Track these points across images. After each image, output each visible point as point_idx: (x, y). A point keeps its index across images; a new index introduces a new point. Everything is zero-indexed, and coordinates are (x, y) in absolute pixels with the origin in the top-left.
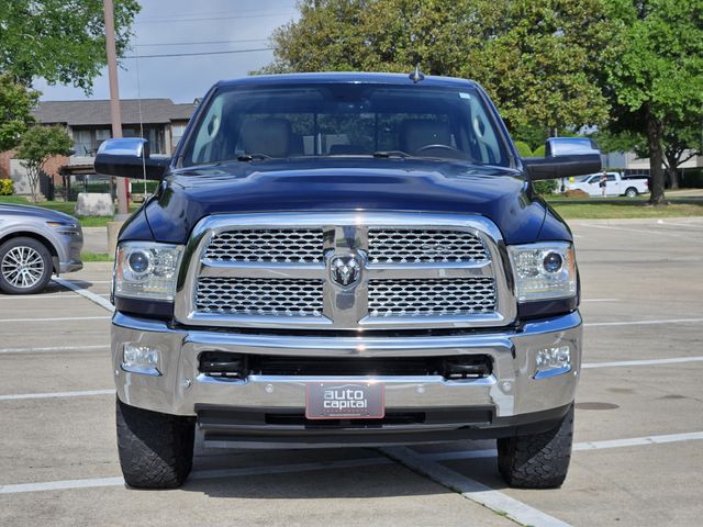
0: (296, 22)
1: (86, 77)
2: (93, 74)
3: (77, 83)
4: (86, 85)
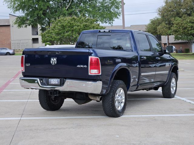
0: (164, 6)
1: (111, 21)
2: (113, 21)
3: (109, 23)
4: (111, 23)
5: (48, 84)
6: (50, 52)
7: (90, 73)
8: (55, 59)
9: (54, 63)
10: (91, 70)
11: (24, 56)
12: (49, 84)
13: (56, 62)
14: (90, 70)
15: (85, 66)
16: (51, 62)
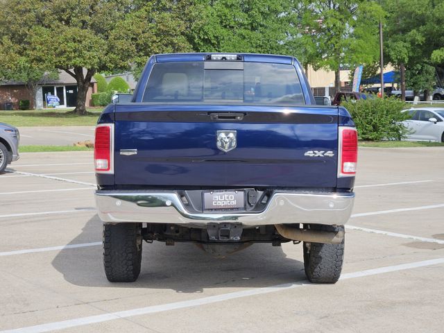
5: (202, 209)
6: (217, 115)
7: (343, 172)
8: (231, 135)
9: (230, 146)
10: (345, 164)
11: (112, 126)
12: (206, 206)
13: (234, 144)
14: (343, 162)
15: (330, 153)
16: (219, 144)
